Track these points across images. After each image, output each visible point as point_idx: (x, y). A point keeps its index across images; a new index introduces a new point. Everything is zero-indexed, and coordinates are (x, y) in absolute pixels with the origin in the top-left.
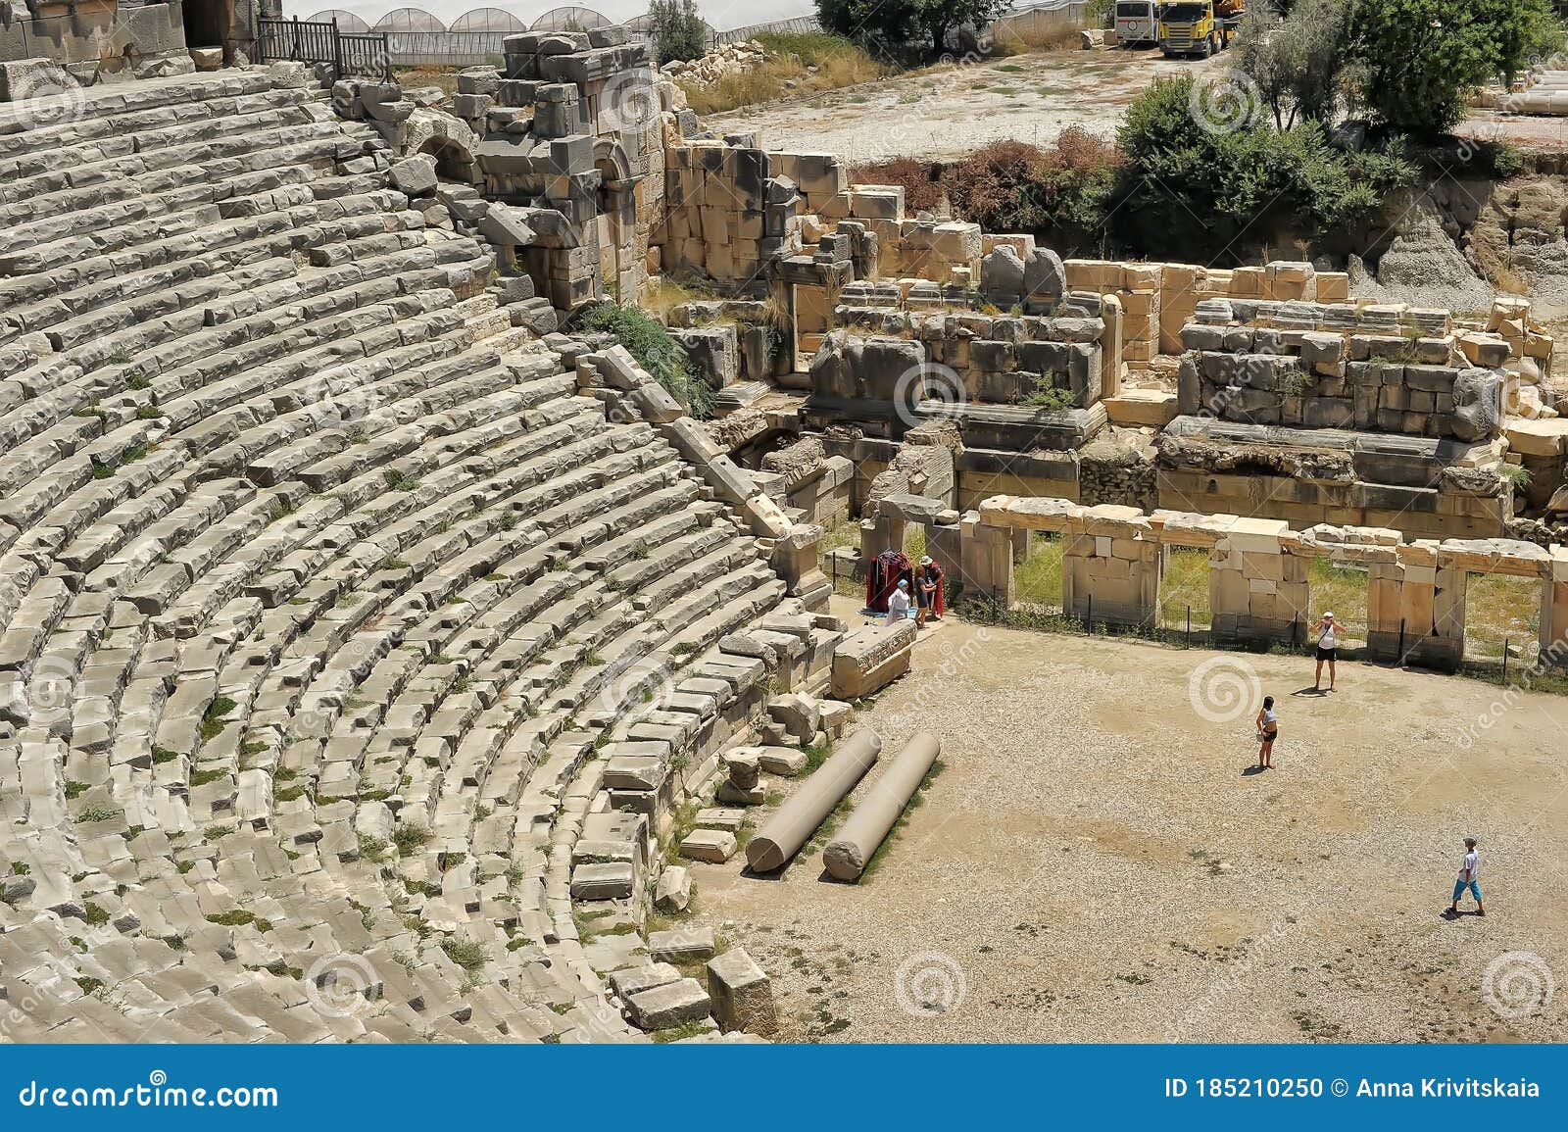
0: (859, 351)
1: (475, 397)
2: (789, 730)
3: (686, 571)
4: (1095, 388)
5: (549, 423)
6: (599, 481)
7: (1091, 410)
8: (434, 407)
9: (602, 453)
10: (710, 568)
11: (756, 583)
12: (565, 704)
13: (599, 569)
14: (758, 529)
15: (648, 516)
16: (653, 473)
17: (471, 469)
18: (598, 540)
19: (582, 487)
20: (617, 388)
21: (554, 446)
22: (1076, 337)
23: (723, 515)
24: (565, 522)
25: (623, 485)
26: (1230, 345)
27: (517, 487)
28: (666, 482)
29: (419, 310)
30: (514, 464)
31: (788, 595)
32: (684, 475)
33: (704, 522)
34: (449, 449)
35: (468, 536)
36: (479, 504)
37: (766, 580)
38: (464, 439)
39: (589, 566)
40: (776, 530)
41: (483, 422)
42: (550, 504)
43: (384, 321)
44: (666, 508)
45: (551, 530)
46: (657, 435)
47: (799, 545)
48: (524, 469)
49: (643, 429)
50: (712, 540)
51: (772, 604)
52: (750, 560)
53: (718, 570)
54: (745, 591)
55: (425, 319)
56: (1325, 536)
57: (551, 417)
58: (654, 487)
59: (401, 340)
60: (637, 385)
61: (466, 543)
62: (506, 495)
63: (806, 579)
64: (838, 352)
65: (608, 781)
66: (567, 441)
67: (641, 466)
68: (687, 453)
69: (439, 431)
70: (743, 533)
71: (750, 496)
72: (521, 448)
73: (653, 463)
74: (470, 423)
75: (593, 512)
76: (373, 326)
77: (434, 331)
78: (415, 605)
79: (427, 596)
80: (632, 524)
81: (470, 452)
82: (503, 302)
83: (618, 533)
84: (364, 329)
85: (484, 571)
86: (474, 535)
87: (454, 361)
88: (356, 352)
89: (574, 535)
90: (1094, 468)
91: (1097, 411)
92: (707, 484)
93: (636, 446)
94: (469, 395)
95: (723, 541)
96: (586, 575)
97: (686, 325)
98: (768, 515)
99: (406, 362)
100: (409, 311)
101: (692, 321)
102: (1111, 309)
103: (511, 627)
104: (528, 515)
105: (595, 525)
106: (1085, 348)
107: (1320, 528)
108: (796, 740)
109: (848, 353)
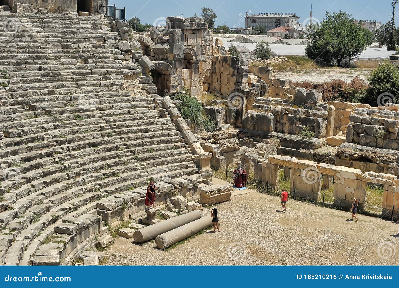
0: (255, 116)
1: (117, 103)
2: (175, 207)
3: (163, 159)
4: (323, 133)
5: (138, 113)
6: (147, 131)
7: (320, 139)
8: (102, 102)
9: (152, 124)
10: (172, 159)
11: (187, 167)
12: (99, 184)
13: (134, 153)
14: (194, 152)
15: (159, 143)
16: (166, 132)
17: (105, 119)
18: (138, 146)
19: (140, 131)
20: (165, 108)
21: (137, 119)
22: (318, 116)
23: (185, 147)
24: (129, 139)
25: (153, 133)
26: (363, 121)
27: (118, 127)
28: (169, 135)
29: (111, 79)
30: (120, 121)
31: (197, 172)
32: (176, 135)
33: (177, 147)
34: (101, 113)
35: (93, 136)
36: (102, 129)
37: (192, 167)
38: (106, 112)
39: (131, 151)
40: (198, 153)
41: (117, 109)
42: (127, 133)
43: (98, 79)
44: (165, 142)
45: (123, 140)
46: (172, 123)
47: (202, 157)
48: (123, 123)
49: (168, 120)
50: (177, 153)
51: (190, 173)
52: (188, 160)
53: (175, 161)
54: (182, 168)
55: (111, 81)
56: (371, 175)
57: (139, 112)
58: (164, 135)
59: (100, 85)
60: (170, 108)
61: (92, 137)
62: (113, 128)
63: (204, 169)
64: (249, 116)
65: (98, 206)
66: (141, 119)
67: (163, 129)
68: (179, 129)
69: (101, 109)
70: (189, 153)
71: (194, 142)
72: (124, 117)
73: (167, 129)
74: (111, 108)
75: (140, 138)
76: (94, 80)
77: (112, 85)
78: (62, 148)
79: (68, 147)
80: (152, 143)
81: (107, 116)
82: (141, 83)
83: (146, 145)
84: (90, 80)
85: (93, 145)
86: (95, 136)
87: (114, 93)
88: (84, 85)
89: (129, 143)
90: (317, 156)
91: (323, 140)
92: (183, 138)
93: (164, 124)
94: (115, 102)
95: (181, 154)
96: (129, 153)
97: (211, 106)
98: (198, 148)
99: (99, 90)
100: (106, 78)
101: (213, 105)
102: (331, 109)
103: (93, 161)
104: (118, 135)
105: (139, 141)
106: (320, 120)
107: (369, 172)
108: (176, 210)
109: (252, 116)
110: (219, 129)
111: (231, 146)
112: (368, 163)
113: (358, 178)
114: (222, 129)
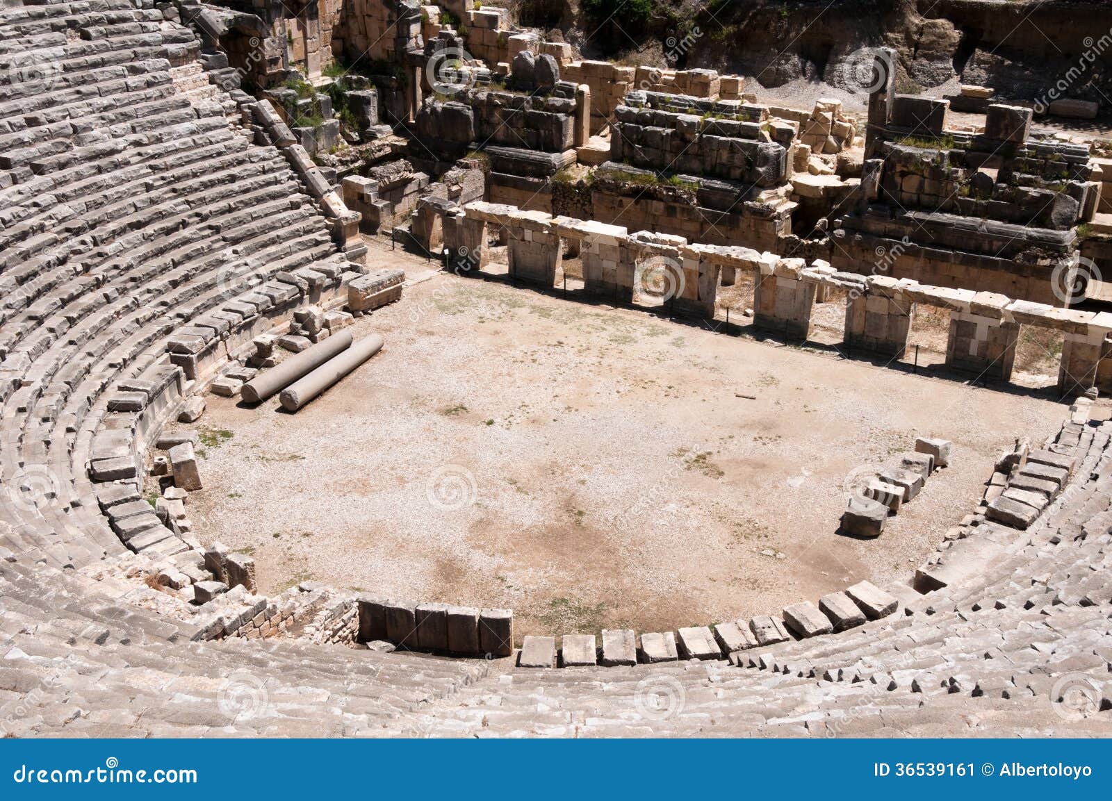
0: (439, 110)
1: (168, 125)
2: (304, 328)
3: (273, 234)
4: (569, 140)
5: (211, 143)
6: (233, 179)
7: (564, 154)
8: (137, 129)
9: (240, 162)
10: (289, 233)
11: (317, 243)
12: (164, 304)
13: (217, 230)
14: (327, 212)
15: (259, 200)
16: (271, 176)
17: (151, 167)
18: (222, 212)
19: (221, 182)
20: (261, 124)
21: (211, 156)
22: (559, 110)
23: (310, 203)
24: (203, 201)
25: (247, 183)
27: (178, 179)
28: (277, 182)
29: (143, 71)
30: (181, 165)
31: (338, 251)
32: (291, 178)
33: (294, 206)
34: (140, 154)
35: (135, 206)
36: (149, 187)
37: (326, 241)
38: (150, 150)
39: (210, 227)
40: (336, 213)
41: (168, 140)
42: (197, 190)
43: (118, 76)
44: (274, 197)
45: (193, 205)
46: (280, 154)
47: (344, 223)
48: (187, 169)
49: (271, 150)
50: (296, 217)
51: (325, 255)
52: (319, 229)
53: (296, 234)
54: (310, 247)
55: (147, 77)
56: (642, 238)
57: (213, 140)
58: (269, 184)
59: (127, 88)
60: (272, 123)
61: (133, 209)
62: (170, 183)
63: (350, 242)
64: (428, 110)
65: (171, 348)
66: (220, 154)
67: (264, 172)
68: (295, 165)
69: (137, 144)
70: (319, 214)
71: (326, 192)
72: (187, 157)
73: (272, 170)
74: (159, 140)
75: (224, 196)
76: (111, 78)
77: (149, 84)
78: (83, 243)
79: (93, 238)
80: (247, 204)
81: (153, 157)
82: (206, 69)
83: (237, 209)
84: (104, 80)
85: (138, 225)
86: (138, 205)
87: (157, 104)
88: (93, 94)
89: (205, 210)
90: (560, 188)
91: (569, 155)
92: (303, 184)
93: (264, 159)
94: (163, 124)
95: (303, 217)
96: (208, 232)
97: (351, 89)
98: (333, 204)
99: (126, 101)
100: (135, 71)
101: (354, 86)
102: (581, 93)
103: (145, 258)
104: (180, 195)
105: (223, 204)
106: (562, 116)
107: (641, 233)
108: (307, 333)
109: (434, 110)
110: (373, 137)
111: (398, 179)
112: (649, 201)
113: (622, 243)
114: (379, 135)
